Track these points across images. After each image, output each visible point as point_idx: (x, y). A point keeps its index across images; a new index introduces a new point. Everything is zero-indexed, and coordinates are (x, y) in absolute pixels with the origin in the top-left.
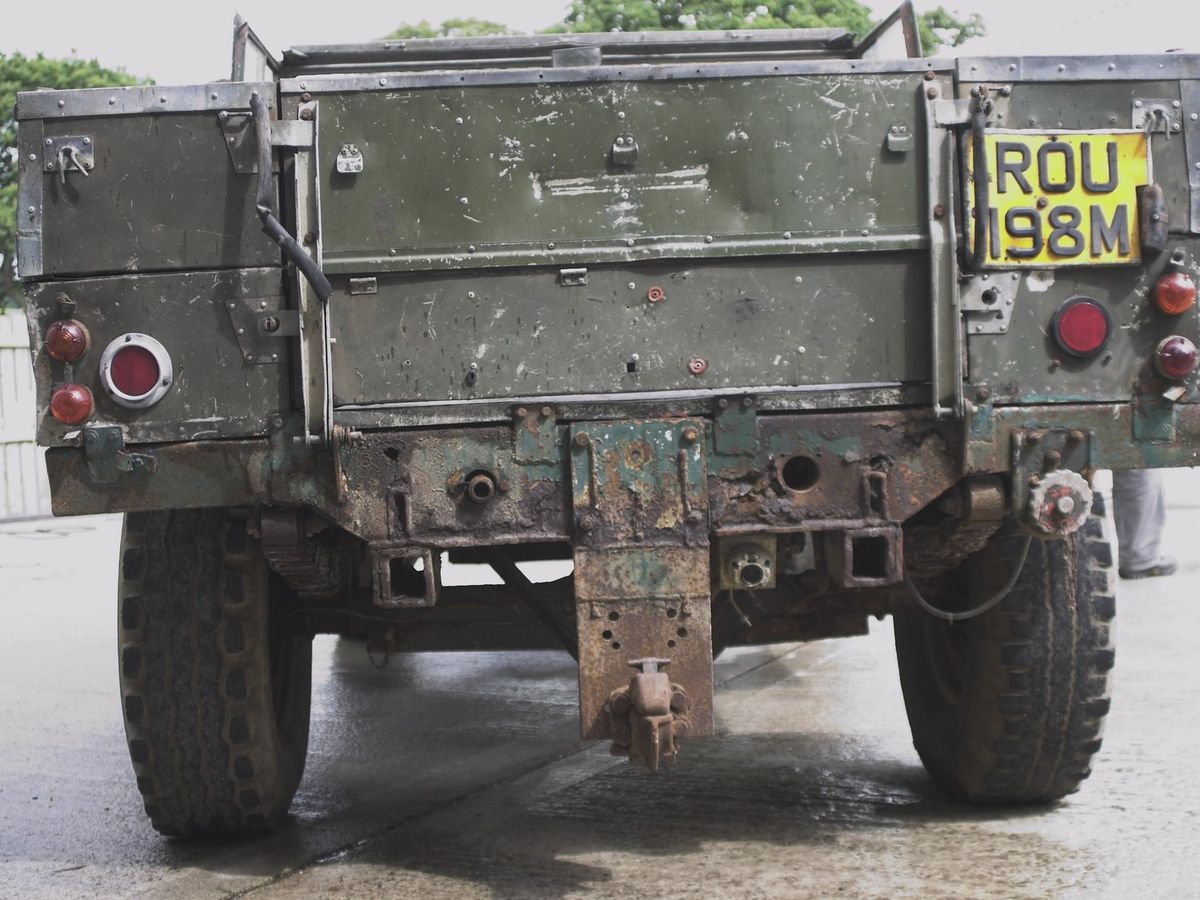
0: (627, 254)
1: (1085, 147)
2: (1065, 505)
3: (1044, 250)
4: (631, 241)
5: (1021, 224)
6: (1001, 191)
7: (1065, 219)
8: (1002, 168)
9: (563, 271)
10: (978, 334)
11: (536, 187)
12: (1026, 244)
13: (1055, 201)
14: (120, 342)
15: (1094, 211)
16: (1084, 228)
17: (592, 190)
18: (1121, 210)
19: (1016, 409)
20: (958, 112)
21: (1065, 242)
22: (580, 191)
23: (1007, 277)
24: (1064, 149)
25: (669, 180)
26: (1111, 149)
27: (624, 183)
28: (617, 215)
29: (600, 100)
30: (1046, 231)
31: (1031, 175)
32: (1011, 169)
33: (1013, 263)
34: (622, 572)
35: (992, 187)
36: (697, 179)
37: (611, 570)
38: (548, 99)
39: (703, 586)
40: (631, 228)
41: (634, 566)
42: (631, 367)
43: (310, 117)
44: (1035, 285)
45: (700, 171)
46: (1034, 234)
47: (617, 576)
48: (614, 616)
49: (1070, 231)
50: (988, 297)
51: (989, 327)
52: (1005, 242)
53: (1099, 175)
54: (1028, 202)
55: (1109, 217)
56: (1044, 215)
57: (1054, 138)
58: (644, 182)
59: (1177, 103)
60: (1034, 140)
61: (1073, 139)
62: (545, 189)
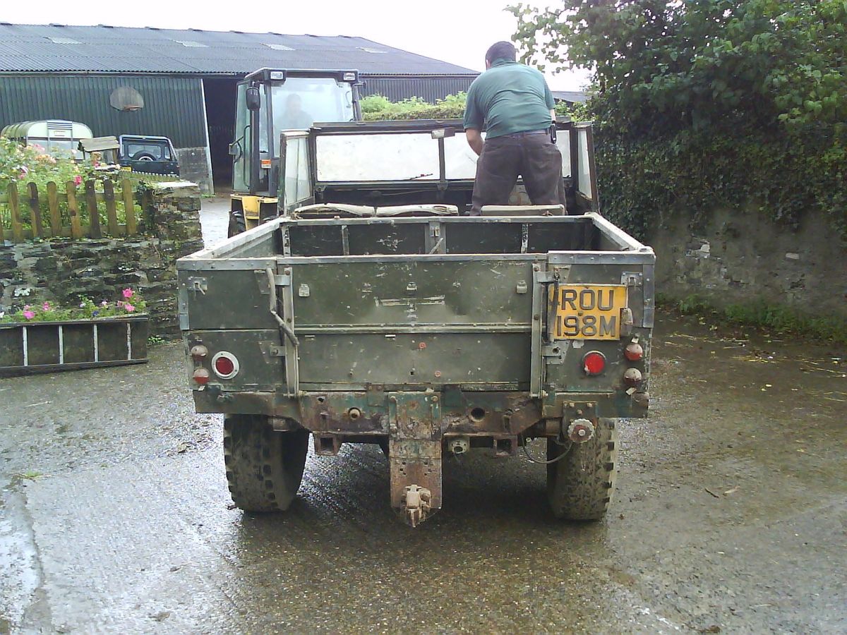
0: (411, 330)
1: (600, 292)
2: (582, 432)
3: (580, 332)
4: (413, 325)
5: (571, 322)
6: (563, 308)
7: (590, 321)
8: (564, 299)
9: (386, 336)
10: (551, 364)
11: (377, 302)
12: (573, 331)
13: (587, 313)
14: (218, 355)
15: (602, 318)
16: (597, 325)
17: (398, 304)
18: (613, 318)
19: (565, 393)
20: (547, 277)
21: (589, 330)
22: (394, 304)
23: (565, 342)
24: (591, 292)
25: (429, 301)
26: (611, 293)
27: (411, 302)
28: (408, 314)
29: (402, 269)
30: (581, 325)
31: (576, 303)
32: (568, 300)
33: (567, 337)
34: (407, 448)
35: (559, 307)
36: (440, 301)
37: (403, 447)
38: (381, 268)
39: (439, 454)
40: (413, 319)
41: (412, 445)
42: (412, 373)
43: (288, 274)
44: (576, 345)
45: (442, 297)
46: (576, 327)
47: (405, 449)
48: (404, 463)
49: (591, 326)
50: (556, 350)
51: (556, 362)
52: (563, 329)
53: (605, 304)
54: (574, 314)
55: (608, 320)
56: (580, 319)
57: (587, 287)
58: (420, 301)
59: (641, 274)
60: (578, 288)
61: (595, 287)
62: (380, 303)
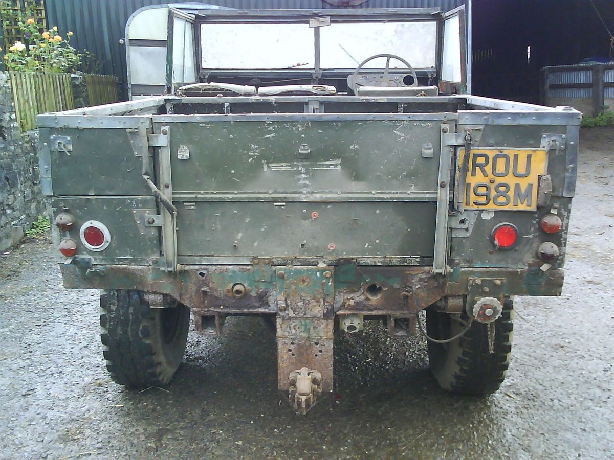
0: (303, 198)
1: (516, 157)
2: (489, 312)
3: (491, 201)
4: (305, 192)
5: (482, 190)
6: (473, 175)
7: (502, 189)
8: (475, 165)
9: (275, 204)
10: (457, 237)
11: (265, 166)
12: (483, 200)
13: (499, 180)
14: (87, 225)
15: (517, 186)
16: (511, 193)
17: (289, 168)
18: (530, 186)
19: (471, 269)
20: (457, 141)
21: (502, 200)
22: (284, 168)
23: (472, 213)
24: (506, 157)
25: (323, 165)
26: (529, 157)
27: (303, 166)
28: (300, 179)
29: (294, 128)
30: (493, 193)
31: (488, 169)
32: (481, 166)
33: (476, 207)
34: (296, 328)
35: (469, 173)
36: (336, 165)
37: (292, 326)
38: (271, 128)
39: (331, 334)
40: (305, 186)
41: (302, 325)
42: (303, 245)
43: (165, 133)
44: (486, 217)
45: (338, 161)
46: (487, 196)
47: (295, 329)
48: (292, 344)
49: (504, 194)
50: (462, 222)
51: (462, 234)
52: (473, 198)
53: (521, 169)
54: (485, 181)
55: (523, 188)
56: (492, 187)
57: (501, 151)
58: (312, 166)
59: (564, 136)
60: (491, 152)
61: (511, 151)
62: (269, 167)
